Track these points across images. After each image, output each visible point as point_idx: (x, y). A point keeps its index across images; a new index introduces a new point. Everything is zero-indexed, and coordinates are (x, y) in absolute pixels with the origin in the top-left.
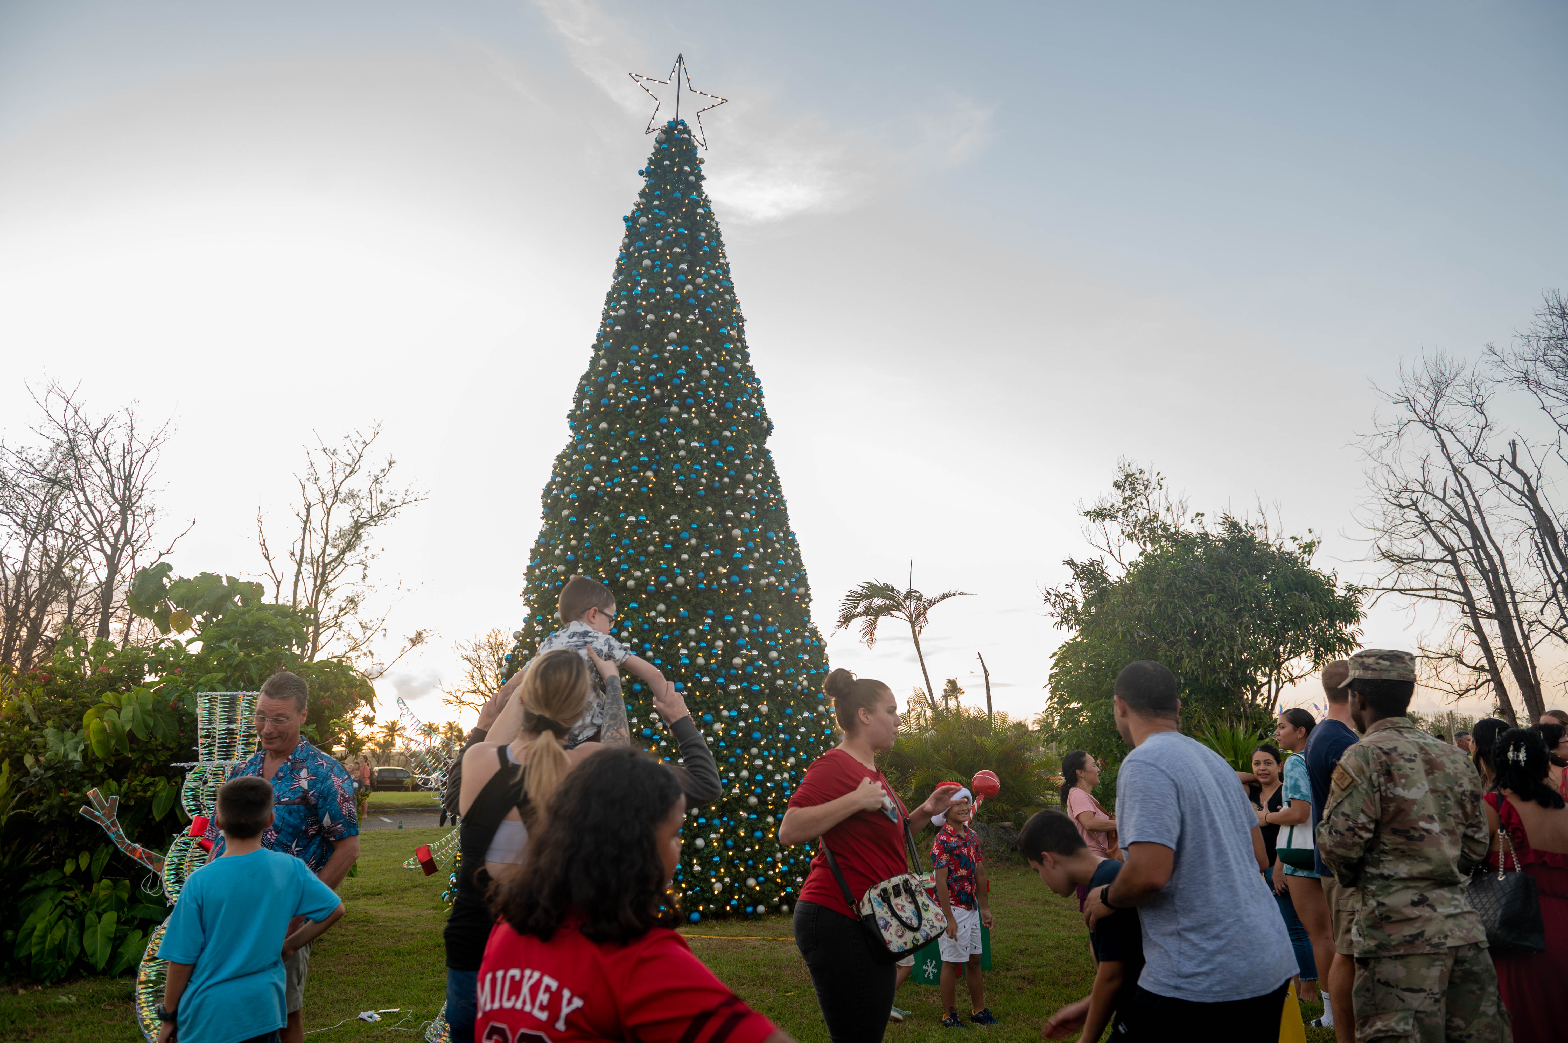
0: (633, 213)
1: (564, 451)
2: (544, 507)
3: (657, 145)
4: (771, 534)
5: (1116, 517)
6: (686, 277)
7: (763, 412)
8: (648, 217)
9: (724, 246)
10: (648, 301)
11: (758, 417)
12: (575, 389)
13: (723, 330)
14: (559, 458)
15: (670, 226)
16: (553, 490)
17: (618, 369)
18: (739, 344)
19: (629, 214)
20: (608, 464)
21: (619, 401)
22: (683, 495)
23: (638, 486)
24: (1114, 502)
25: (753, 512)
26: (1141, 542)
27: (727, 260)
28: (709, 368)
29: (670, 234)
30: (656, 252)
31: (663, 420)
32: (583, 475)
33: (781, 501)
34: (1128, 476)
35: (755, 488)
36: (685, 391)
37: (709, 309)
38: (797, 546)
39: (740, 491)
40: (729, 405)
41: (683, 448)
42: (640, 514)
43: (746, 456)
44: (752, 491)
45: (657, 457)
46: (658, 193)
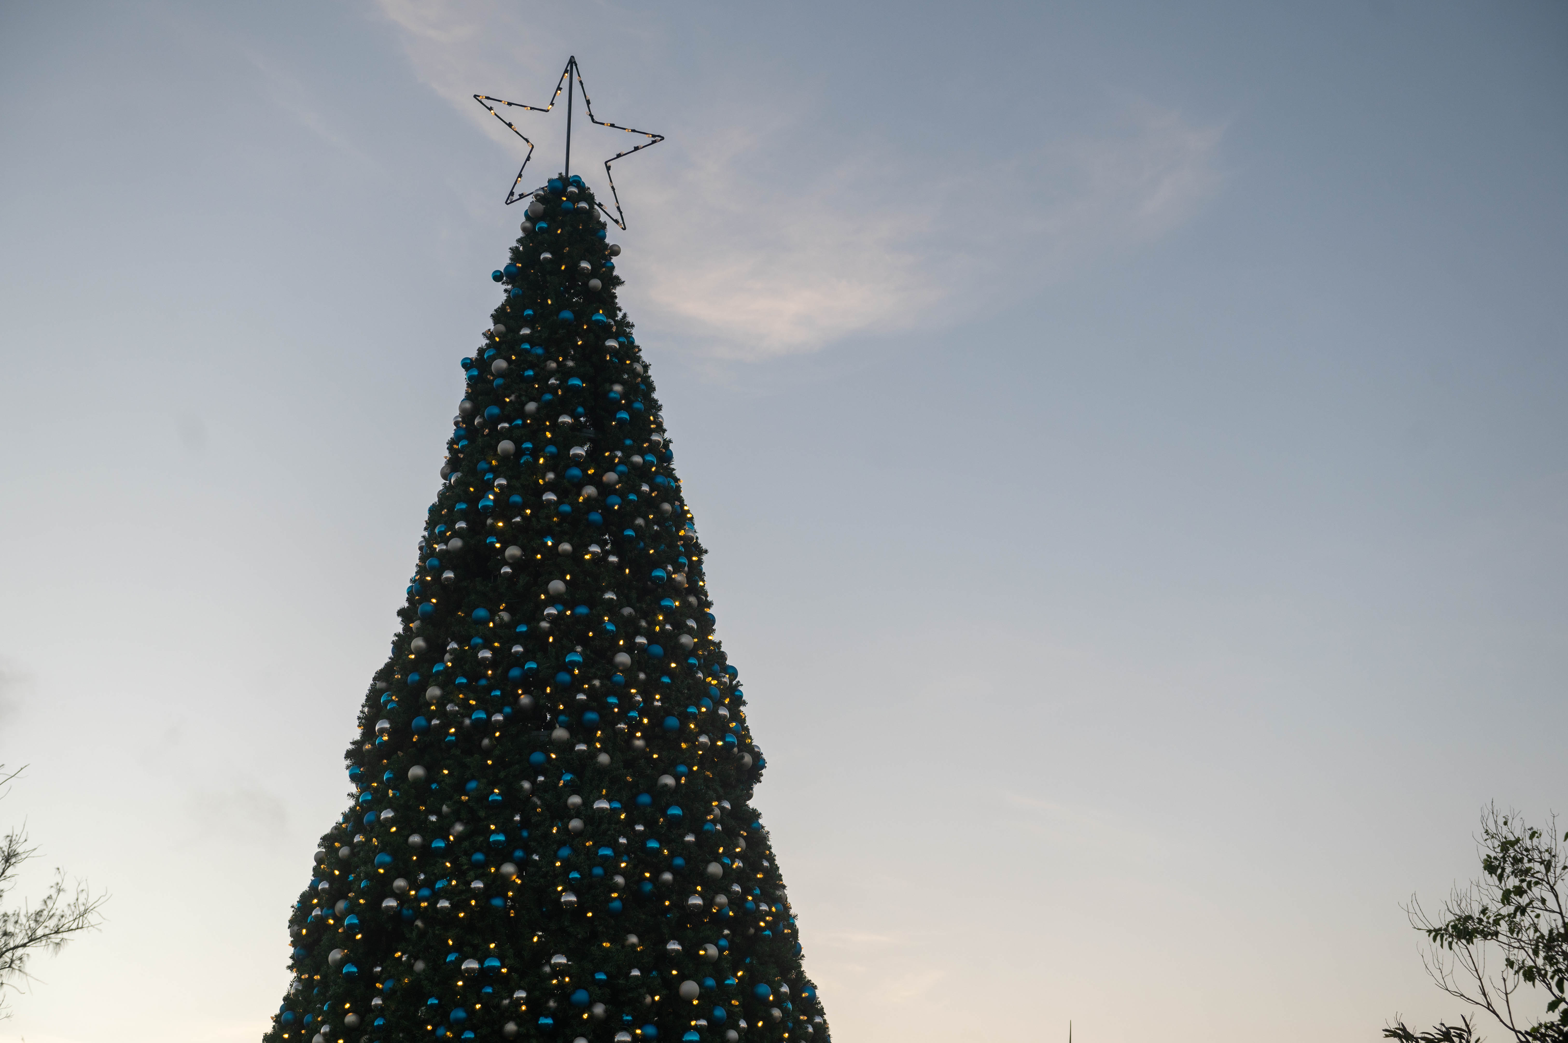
0: (481, 351)
1: (338, 827)
2: (293, 944)
3: (528, 225)
4: (763, 989)
5: (1496, 934)
6: (585, 471)
7: (743, 733)
8: (508, 360)
9: (659, 408)
10: (507, 520)
11: (732, 745)
12: (363, 699)
13: (659, 573)
14: (327, 841)
15: (552, 374)
16: (314, 907)
17: (447, 656)
18: (692, 599)
19: (473, 354)
20: (424, 850)
21: (448, 720)
22: (578, 911)
23: (483, 896)
24: (1486, 901)
25: (723, 943)
26: (1553, 984)
27: (667, 435)
28: (630, 648)
29: (553, 390)
30: (524, 424)
31: (537, 757)
32: (373, 877)
33: (785, 917)
34: (1506, 846)
35: (727, 892)
36: (581, 697)
37: (630, 533)
38: (821, 1013)
39: (696, 900)
40: (672, 722)
41: (577, 812)
42: (488, 954)
43: (708, 827)
44: (722, 899)
45: (525, 834)
46: (529, 312)
